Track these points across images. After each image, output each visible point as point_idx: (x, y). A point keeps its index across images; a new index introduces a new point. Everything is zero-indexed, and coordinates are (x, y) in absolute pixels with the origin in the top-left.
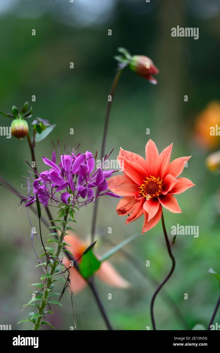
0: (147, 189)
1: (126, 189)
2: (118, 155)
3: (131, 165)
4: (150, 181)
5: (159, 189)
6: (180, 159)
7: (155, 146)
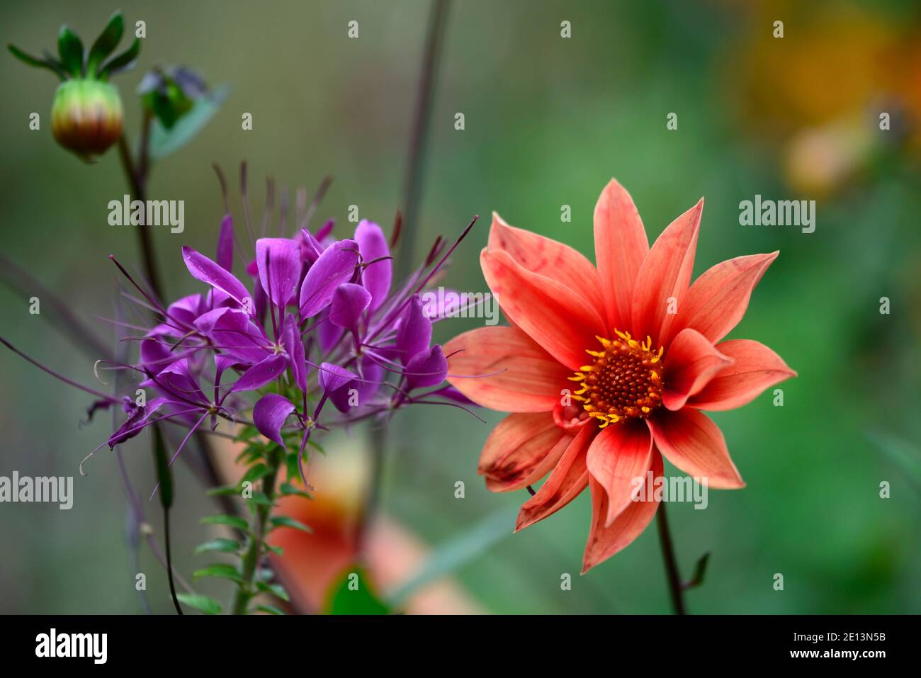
0: (600, 386)
1: (515, 379)
2: (485, 245)
3: (536, 285)
4: (615, 352)
5: (651, 383)
6: (734, 262)
7: (631, 206)
